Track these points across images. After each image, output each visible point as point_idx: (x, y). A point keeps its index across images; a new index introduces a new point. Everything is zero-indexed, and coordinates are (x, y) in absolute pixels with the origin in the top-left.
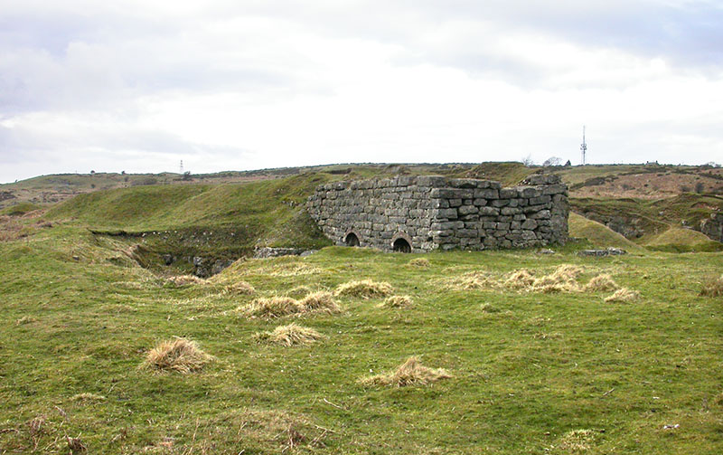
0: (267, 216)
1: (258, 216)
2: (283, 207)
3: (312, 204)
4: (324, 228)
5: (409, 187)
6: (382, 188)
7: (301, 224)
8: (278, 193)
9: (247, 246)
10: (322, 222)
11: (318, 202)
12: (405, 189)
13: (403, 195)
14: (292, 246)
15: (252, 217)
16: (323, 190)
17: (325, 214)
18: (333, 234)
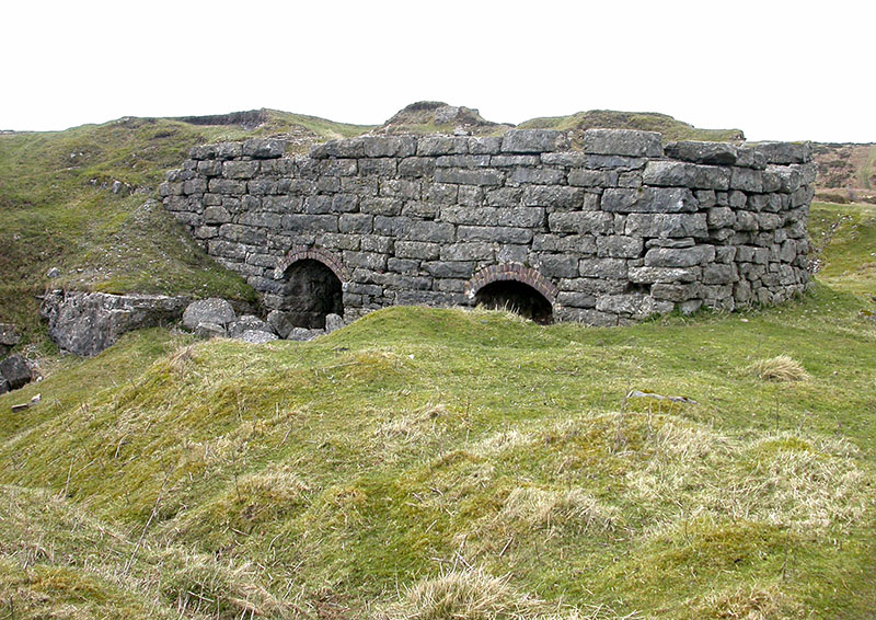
0: (61, 212)
1: (41, 214)
2: (95, 193)
3: (177, 188)
4: (213, 245)
5: (545, 157)
6: (435, 156)
7: (157, 235)
8: (73, 162)
9: (24, 285)
10: (205, 231)
11: (195, 184)
12: (532, 160)
13: (521, 175)
14: (161, 290)
15: (23, 214)
16: (212, 156)
17: (216, 212)
18: (242, 260)
